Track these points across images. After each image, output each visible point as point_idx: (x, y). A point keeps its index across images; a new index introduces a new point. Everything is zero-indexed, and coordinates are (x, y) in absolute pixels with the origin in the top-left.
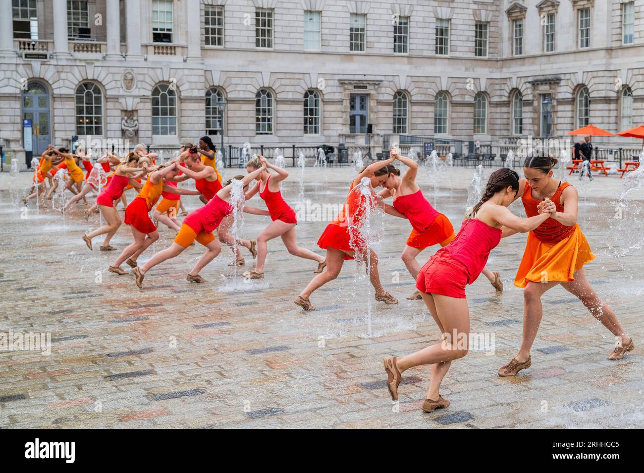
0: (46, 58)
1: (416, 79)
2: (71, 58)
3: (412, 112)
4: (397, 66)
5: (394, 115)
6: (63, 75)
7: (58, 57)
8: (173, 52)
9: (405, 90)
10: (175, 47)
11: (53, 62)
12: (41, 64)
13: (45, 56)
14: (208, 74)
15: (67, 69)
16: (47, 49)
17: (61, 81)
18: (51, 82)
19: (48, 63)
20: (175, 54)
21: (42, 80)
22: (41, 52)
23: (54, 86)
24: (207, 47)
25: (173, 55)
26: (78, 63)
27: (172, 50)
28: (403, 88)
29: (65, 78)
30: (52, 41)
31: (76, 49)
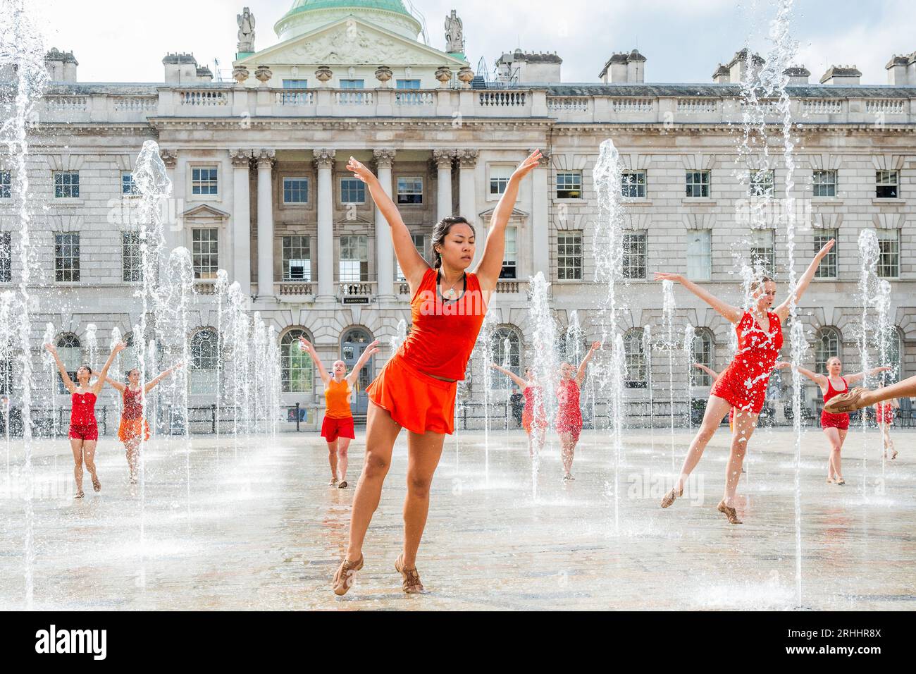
0: (367, 302)
1: (850, 311)
2: (396, 300)
3: (843, 355)
4: (821, 295)
5: (817, 361)
6: (386, 321)
7: (381, 301)
8: (515, 289)
9: (833, 327)
10: (517, 283)
11: (375, 306)
12: (362, 310)
13: (366, 300)
14: (562, 313)
15: (391, 314)
16: (370, 293)
17: (383, 328)
18: (372, 329)
19: (369, 308)
20: (518, 291)
21: (363, 328)
22: (363, 295)
23: (375, 334)
24: (561, 281)
25: (515, 293)
26: (403, 307)
27: (514, 287)
28: (829, 323)
29: (389, 324)
30: (376, 282)
31: (403, 290)
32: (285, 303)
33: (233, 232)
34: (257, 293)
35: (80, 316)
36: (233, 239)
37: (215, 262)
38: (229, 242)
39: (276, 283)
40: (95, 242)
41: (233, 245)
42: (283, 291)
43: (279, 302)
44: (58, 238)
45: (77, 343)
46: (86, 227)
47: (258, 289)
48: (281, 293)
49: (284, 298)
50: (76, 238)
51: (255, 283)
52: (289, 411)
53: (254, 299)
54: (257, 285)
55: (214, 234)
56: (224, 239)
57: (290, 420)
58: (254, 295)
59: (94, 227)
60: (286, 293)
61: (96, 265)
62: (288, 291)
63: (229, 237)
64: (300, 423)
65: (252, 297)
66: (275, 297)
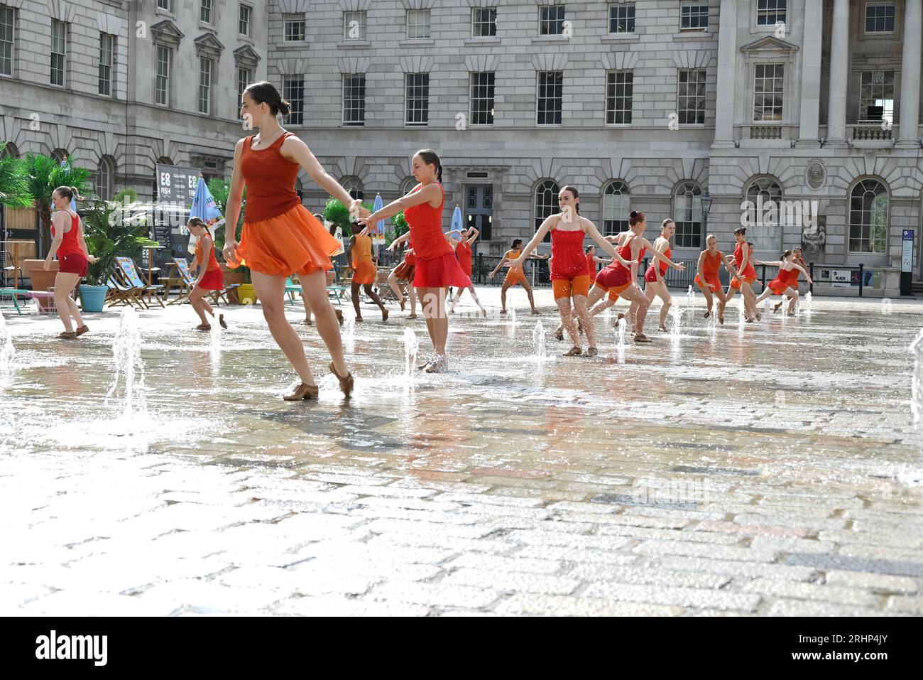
32: (858, 149)
33: (801, 68)
34: (826, 137)
35: (629, 161)
36: (800, 76)
37: (779, 102)
38: (796, 78)
39: (848, 125)
40: (648, 80)
41: (800, 82)
42: (857, 135)
43: (851, 148)
44: (611, 77)
45: (625, 190)
46: (640, 65)
47: (827, 132)
48: (854, 138)
49: (858, 143)
50: (630, 77)
51: (824, 126)
52: (853, 274)
53: (822, 144)
54: (827, 128)
55: (780, 69)
56: (792, 74)
57: (853, 283)
58: (823, 139)
59: (649, 64)
60: (860, 138)
61: (649, 106)
62: (863, 135)
63: (797, 72)
64: (864, 288)
65: (820, 141)
66: (847, 142)
